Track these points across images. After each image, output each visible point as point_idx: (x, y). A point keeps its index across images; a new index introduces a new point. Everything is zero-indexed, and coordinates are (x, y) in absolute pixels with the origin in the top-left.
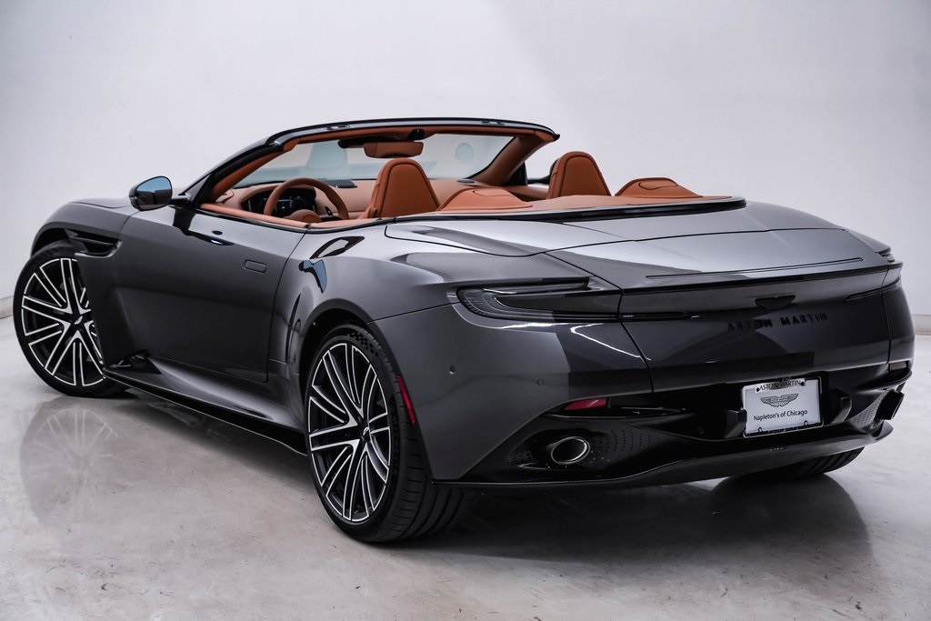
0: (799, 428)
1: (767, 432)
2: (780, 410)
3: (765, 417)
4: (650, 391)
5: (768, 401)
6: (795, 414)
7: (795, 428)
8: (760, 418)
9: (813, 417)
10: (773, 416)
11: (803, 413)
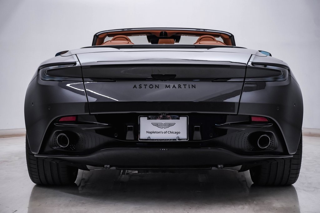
0: (173, 140)
1: (153, 140)
2: (164, 130)
3: (154, 132)
4: (89, 114)
5: (157, 125)
6: (172, 133)
7: (171, 140)
8: (151, 133)
9: (183, 135)
10: (159, 133)
11: (178, 133)
